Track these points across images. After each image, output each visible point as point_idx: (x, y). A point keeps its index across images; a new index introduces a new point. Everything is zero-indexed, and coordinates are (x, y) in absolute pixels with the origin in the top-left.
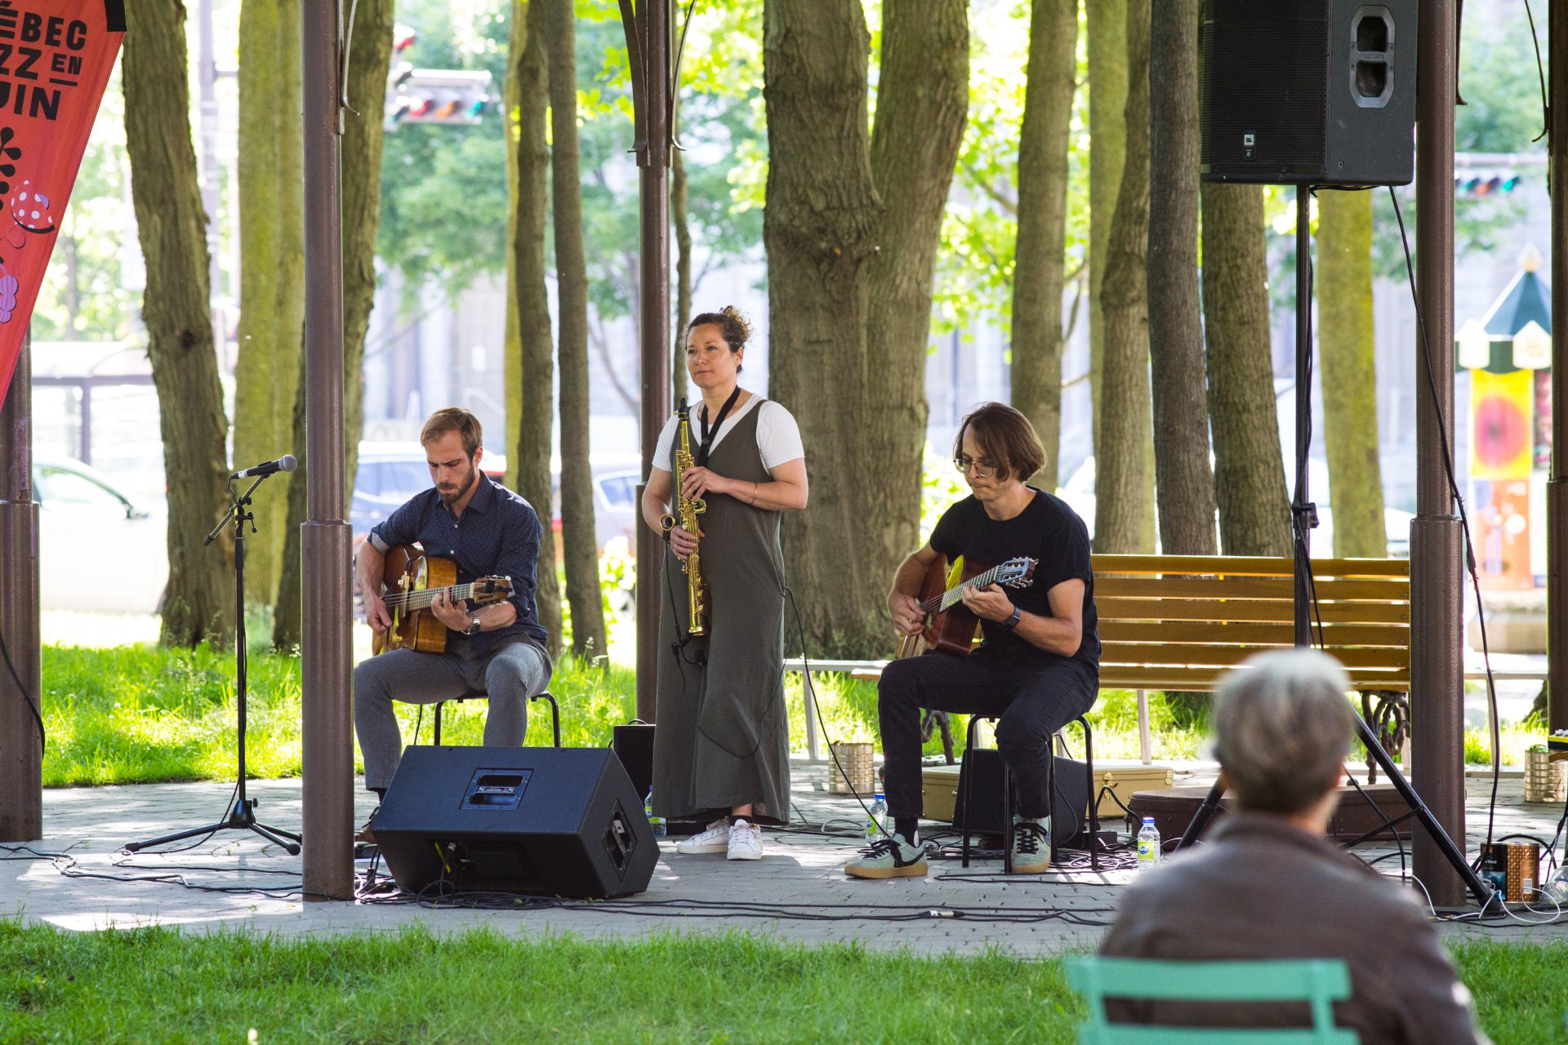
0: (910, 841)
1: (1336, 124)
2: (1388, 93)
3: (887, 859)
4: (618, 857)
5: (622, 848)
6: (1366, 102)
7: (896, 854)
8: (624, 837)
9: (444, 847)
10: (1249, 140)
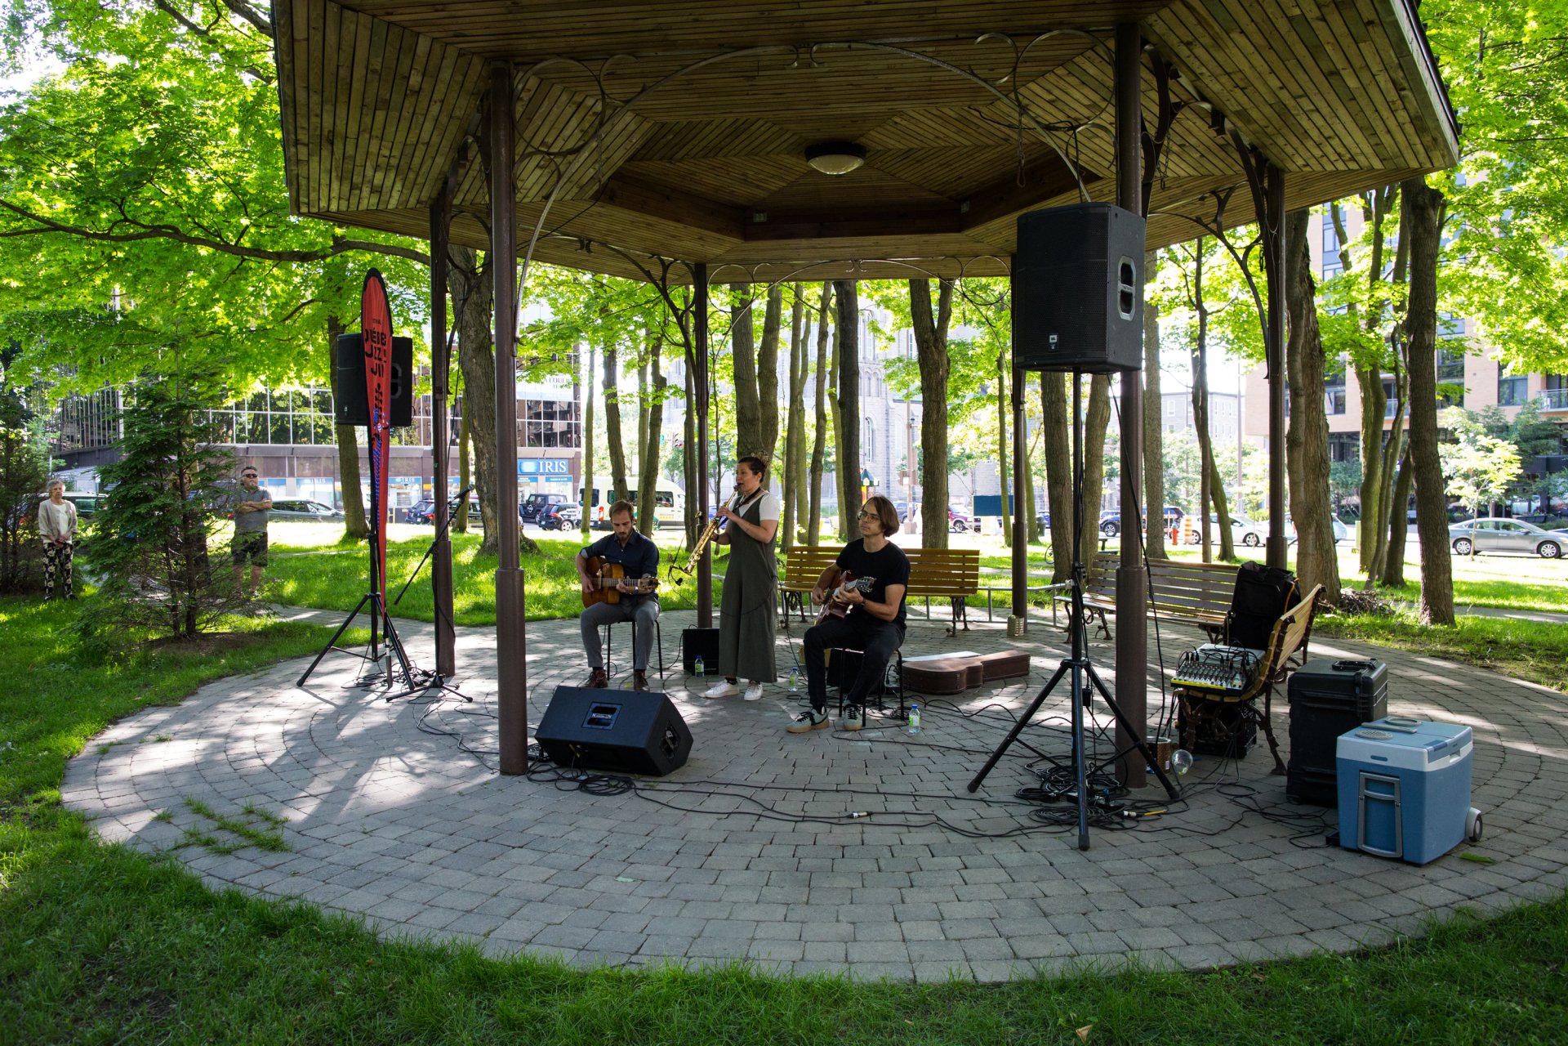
0: (820, 712)
1: (1112, 328)
2: (1133, 311)
3: (808, 722)
4: (669, 751)
5: (672, 746)
6: (1125, 316)
7: (812, 720)
8: (673, 739)
9: (575, 746)
10: (1053, 338)
